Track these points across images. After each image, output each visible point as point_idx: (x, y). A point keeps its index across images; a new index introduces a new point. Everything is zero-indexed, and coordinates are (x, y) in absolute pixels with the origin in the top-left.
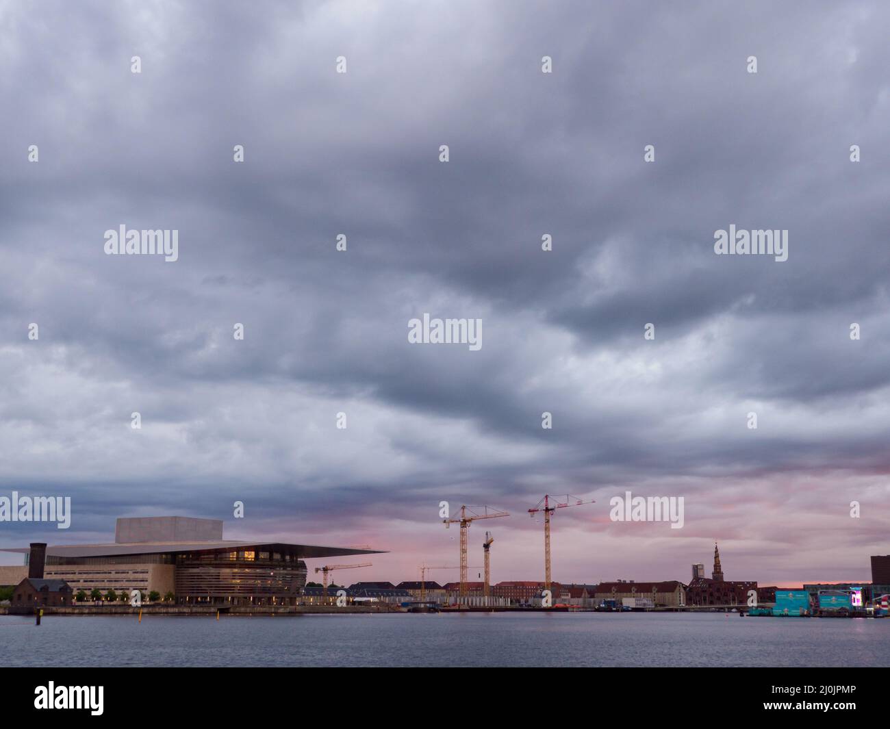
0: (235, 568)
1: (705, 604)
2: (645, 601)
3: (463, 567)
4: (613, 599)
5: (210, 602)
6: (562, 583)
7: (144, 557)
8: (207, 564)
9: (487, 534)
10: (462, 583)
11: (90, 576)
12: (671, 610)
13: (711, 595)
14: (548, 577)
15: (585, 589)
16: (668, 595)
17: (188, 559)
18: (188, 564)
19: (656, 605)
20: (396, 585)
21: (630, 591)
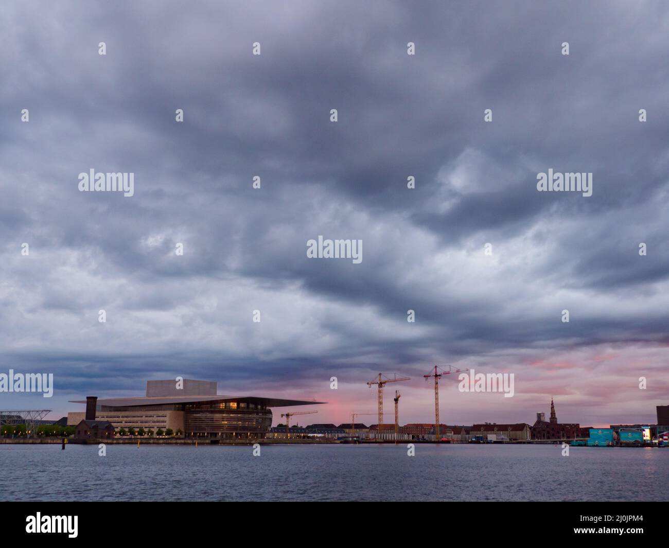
0: (224, 413)
1: (544, 438)
2: (503, 437)
3: (380, 414)
4: (481, 435)
5: (207, 436)
6: (448, 425)
7: (164, 406)
8: (205, 411)
9: (396, 392)
10: (380, 425)
11: (129, 419)
12: (520, 443)
13: (548, 433)
14: (437, 420)
15: (463, 429)
16: (518, 433)
17: (193, 407)
18: (193, 411)
19: (510, 439)
20: (337, 426)
21: (494, 430)
